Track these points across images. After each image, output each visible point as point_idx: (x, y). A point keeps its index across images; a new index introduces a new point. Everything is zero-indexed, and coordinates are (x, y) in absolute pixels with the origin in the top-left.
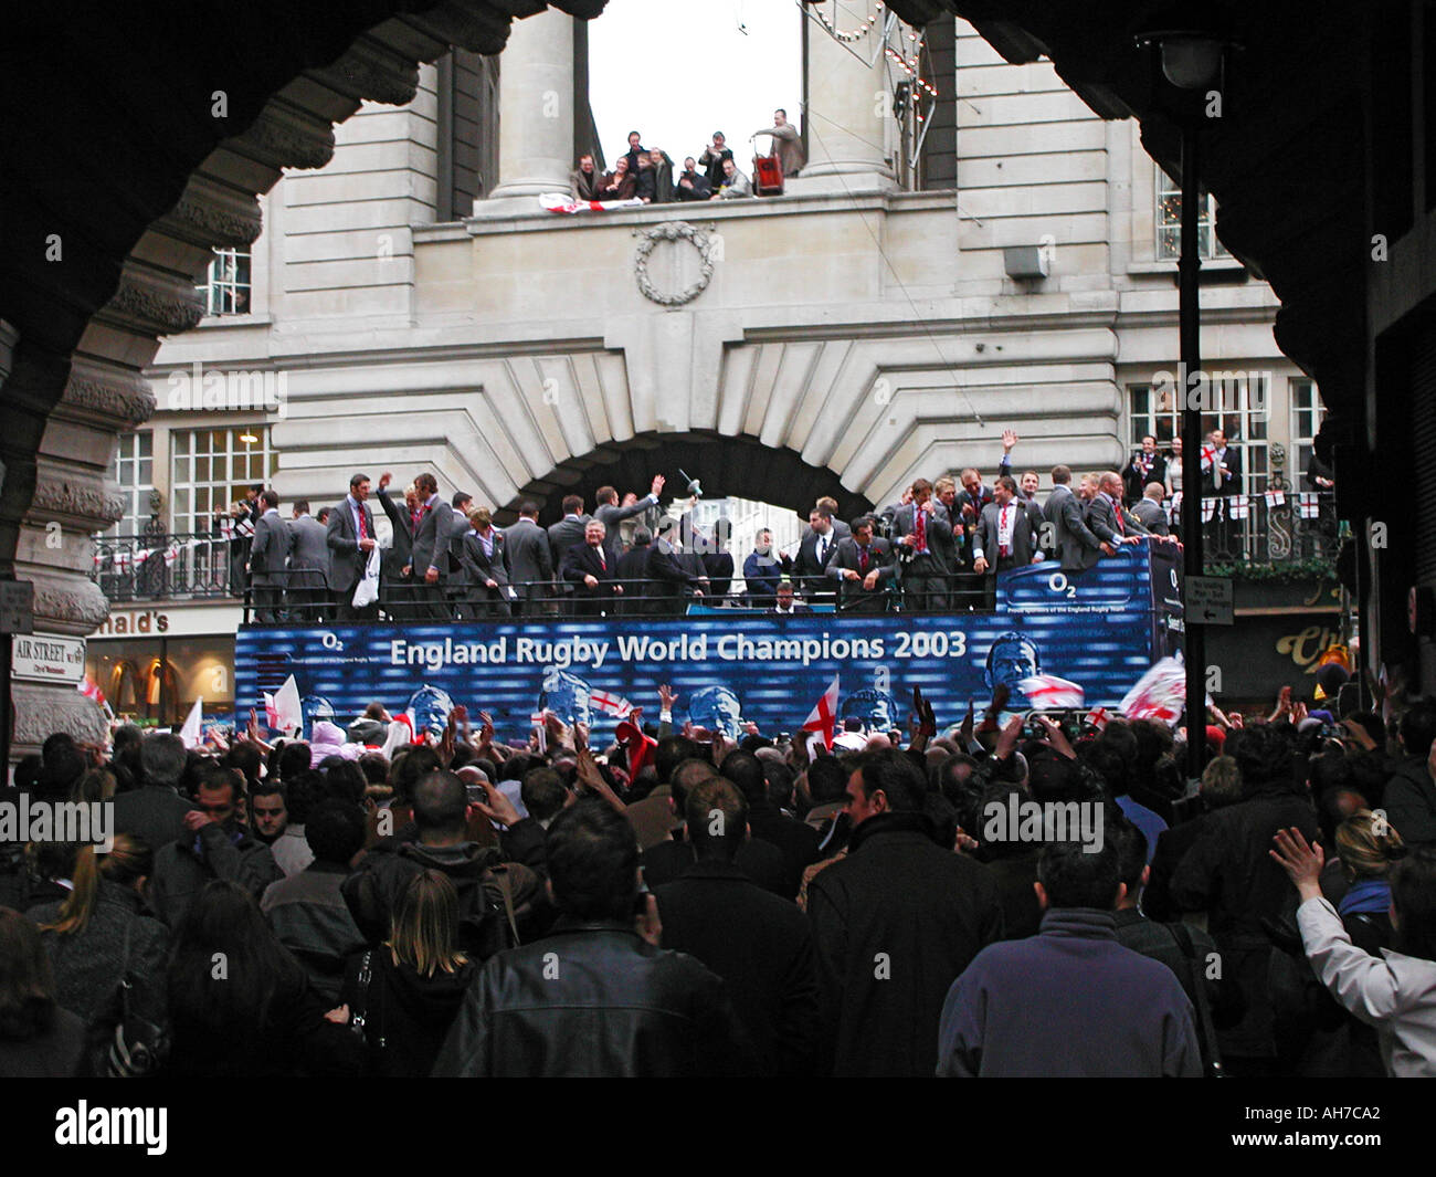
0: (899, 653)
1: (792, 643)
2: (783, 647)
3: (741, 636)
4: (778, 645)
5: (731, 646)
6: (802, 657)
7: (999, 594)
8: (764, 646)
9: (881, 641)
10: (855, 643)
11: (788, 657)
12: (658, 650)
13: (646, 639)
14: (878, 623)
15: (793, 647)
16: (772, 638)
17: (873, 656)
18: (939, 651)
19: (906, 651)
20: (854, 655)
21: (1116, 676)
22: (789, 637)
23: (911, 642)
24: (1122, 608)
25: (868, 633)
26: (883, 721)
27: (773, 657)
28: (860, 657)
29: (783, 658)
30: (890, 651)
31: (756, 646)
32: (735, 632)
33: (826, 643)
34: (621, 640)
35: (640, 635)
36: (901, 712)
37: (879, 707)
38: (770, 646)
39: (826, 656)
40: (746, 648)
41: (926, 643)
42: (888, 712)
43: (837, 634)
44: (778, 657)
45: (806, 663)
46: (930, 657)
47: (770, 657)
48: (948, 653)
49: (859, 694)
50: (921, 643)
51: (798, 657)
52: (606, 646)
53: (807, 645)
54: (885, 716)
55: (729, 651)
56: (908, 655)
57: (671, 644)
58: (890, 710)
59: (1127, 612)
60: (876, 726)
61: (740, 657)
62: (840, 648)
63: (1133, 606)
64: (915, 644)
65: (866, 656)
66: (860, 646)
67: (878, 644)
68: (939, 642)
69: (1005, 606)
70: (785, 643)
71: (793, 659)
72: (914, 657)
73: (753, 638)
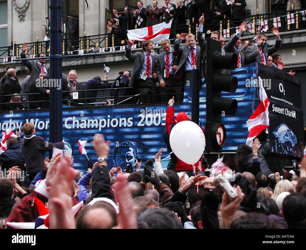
0: (139, 124)
1: (95, 120)
2: (91, 122)
3: (74, 117)
4: (89, 121)
5: (70, 122)
6: (98, 127)
7: (185, 94)
8: (83, 122)
9: (132, 119)
10: (121, 120)
11: (93, 127)
12: (41, 125)
13: (37, 120)
14: (131, 110)
15: (95, 122)
16: (87, 118)
17: (128, 126)
18: (157, 123)
19: (142, 123)
20: (120, 126)
21: (238, 134)
22: (93, 117)
23: (145, 119)
24: (242, 99)
25: (126, 115)
26: (131, 157)
27: (87, 127)
28: (123, 126)
29: (90, 127)
30: (136, 123)
31: (80, 122)
32: (72, 116)
33: (109, 120)
34: (27, 120)
35: (35, 118)
36: (140, 153)
37: (130, 151)
38: (85, 122)
39: (108, 126)
40: (76, 123)
41: (151, 119)
42: (134, 153)
43: (114, 115)
44: (88, 127)
45: (100, 130)
46: (153, 126)
47: (85, 127)
48: (161, 123)
49: (122, 144)
50: (149, 119)
51: (97, 127)
52: (21, 123)
53: (101, 121)
54: (132, 155)
55: (69, 125)
56: (143, 125)
57: (47, 122)
58: (135, 152)
59: (244, 101)
60: (128, 160)
61: (73, 128)
62: (114, 123)
63: (247, 97)
64: (147, 119)
65: (125, 126)
66: (123, 121)
67: (131, 120)
68: (157, 119)
69: (188, 100)
70: (92, 120)
71: (95, 128)
72: (146, 126)
73: (79, 118)
